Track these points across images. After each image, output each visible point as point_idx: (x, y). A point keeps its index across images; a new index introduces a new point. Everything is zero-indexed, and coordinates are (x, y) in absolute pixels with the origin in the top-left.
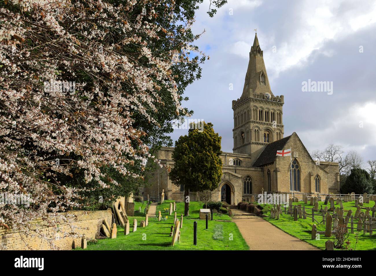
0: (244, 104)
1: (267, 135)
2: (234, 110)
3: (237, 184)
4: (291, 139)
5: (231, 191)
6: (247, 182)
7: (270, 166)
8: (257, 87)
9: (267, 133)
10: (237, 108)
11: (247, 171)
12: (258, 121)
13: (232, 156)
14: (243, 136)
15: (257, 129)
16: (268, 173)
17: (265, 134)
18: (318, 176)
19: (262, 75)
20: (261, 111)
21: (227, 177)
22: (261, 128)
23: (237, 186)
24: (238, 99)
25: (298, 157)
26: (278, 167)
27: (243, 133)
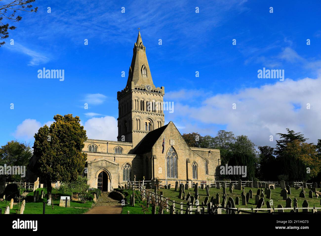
0: (127, 95)
1: (148, 124)
2: (118, 101)
3: (113, 171)
4: (168, 128)
5: (108, 179)
6: (126, 169)
7: (148, 153)
8: (139, 79)
9: (148, 122)
10: (121, 99)
11: (127, 159)
12: (140, 110)
13: (113, 144)
14: (126, 125)
15: (138, 118)
16: (146, 160)
17: (146, 123)
18: (195, 162)
19: (144, 68)
20: (142, 101)
21: (104, 165)
22: (142, 118)
23: (113, 173)
24: (122, 91)
25: (174, 144)
26: (155, 154)
27: (126, 122)
